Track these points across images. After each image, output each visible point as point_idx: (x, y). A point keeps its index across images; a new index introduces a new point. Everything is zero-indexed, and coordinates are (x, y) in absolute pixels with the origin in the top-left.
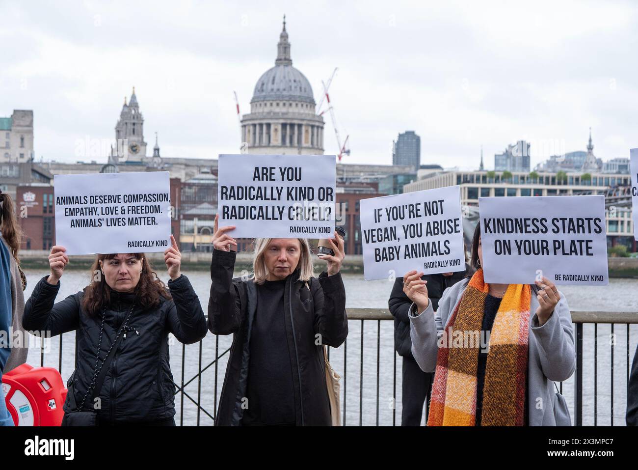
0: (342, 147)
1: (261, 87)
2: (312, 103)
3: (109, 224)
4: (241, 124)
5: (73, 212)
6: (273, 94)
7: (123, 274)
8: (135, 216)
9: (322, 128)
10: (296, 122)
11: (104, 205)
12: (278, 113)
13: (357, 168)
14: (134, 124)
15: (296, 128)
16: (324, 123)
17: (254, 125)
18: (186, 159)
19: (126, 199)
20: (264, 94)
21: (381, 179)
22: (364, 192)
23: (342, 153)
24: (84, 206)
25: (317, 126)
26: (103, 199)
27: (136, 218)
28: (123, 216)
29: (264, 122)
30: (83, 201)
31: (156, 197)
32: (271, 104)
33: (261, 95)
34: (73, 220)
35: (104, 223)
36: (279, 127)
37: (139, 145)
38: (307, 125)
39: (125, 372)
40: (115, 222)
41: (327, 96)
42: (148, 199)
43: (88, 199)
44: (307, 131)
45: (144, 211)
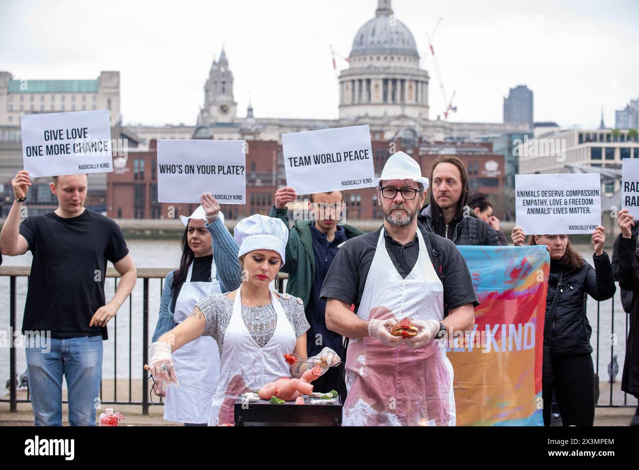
0: (448, 104)
1: (360, 40)
2: (415, 56)
3: (555, 212)
4: (338, 80)
5: (529, 203)
6: (373, 47)
7: (558, 245)
8: (574, 206)
9: (427, 83)
10: (398, 77)
11: (552, 198)
12: (378, 68)
13: (465, 127)
14: (224, 82)
15: (399, 84)
16: (428, 78)
17: (353, 81)
18: (280, 120)
19: (568, 193)
20: (363, 47)
21: (494, 138)
22: (477, 154)
23: (448, 109)
24: (537, 198)
25: (421, 81)
26: (551, 193)
27: (575, 208)
28: (565, 206)
29: (364, 77)
30: (536, 194)
31: (590, 192)
32: (371, 58)
33: (360, 49)
34: (529, 209)
35: (552, 212)
36: (381, 83)
37: (229, 104)
38: (411, 80)
39: (562, 317)
40: (560, 211)
41: (431, 48)
42: (584, 194)
43: (540, 193)
44: (410, 87)
45: (581, 203)
